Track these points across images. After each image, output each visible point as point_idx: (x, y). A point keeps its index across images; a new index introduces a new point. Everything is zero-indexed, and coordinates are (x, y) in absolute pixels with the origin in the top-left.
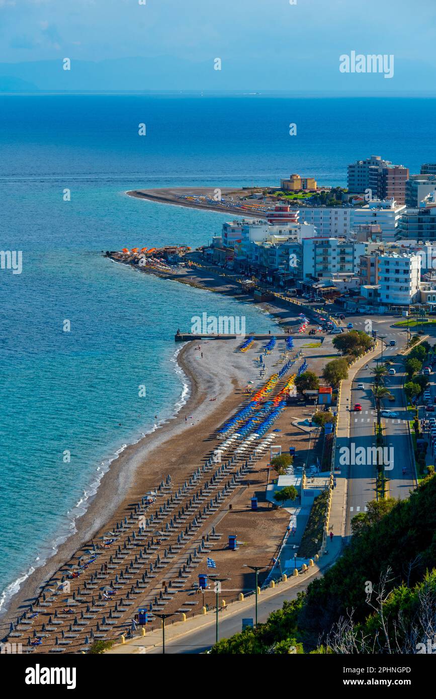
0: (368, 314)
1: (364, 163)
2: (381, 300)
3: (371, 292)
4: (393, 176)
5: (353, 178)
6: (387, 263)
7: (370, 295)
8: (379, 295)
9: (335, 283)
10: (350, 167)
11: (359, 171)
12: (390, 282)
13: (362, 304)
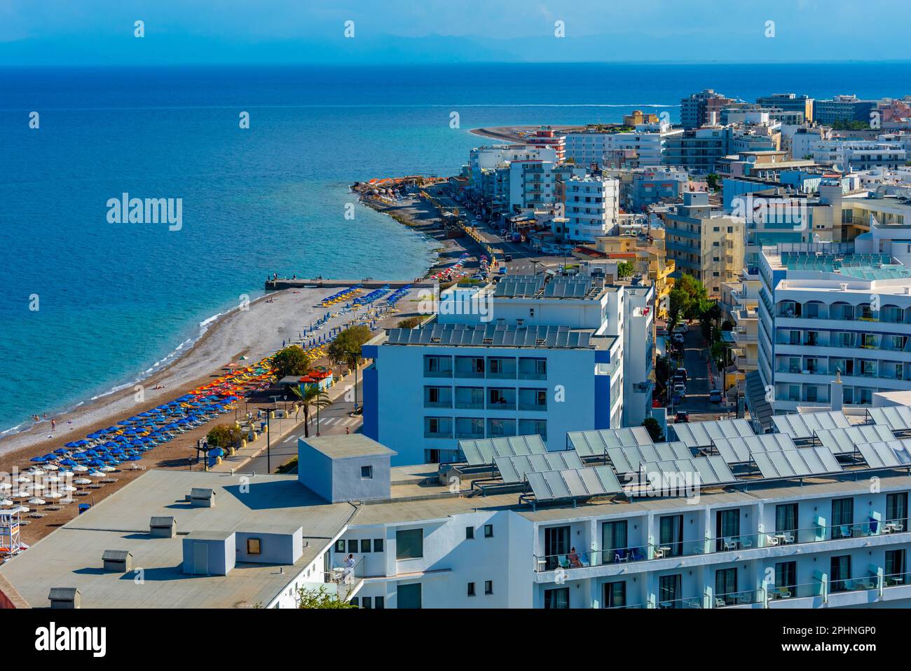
0: (549, 255)
1: (697, 96)
2: (569, 237)
3: (559, 226)
4: (713, 107)
5: (686, 112)
6: (576, 188)
7: (559, 230)
8: (567, 230)
9: (537, 215)
10: (684, 101)
11: (692, 105)
12: (579, 213)
13: (547, 242)
